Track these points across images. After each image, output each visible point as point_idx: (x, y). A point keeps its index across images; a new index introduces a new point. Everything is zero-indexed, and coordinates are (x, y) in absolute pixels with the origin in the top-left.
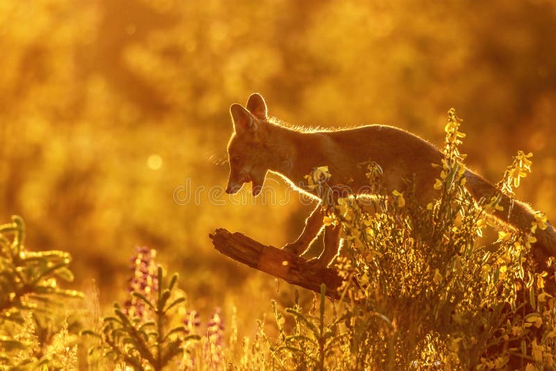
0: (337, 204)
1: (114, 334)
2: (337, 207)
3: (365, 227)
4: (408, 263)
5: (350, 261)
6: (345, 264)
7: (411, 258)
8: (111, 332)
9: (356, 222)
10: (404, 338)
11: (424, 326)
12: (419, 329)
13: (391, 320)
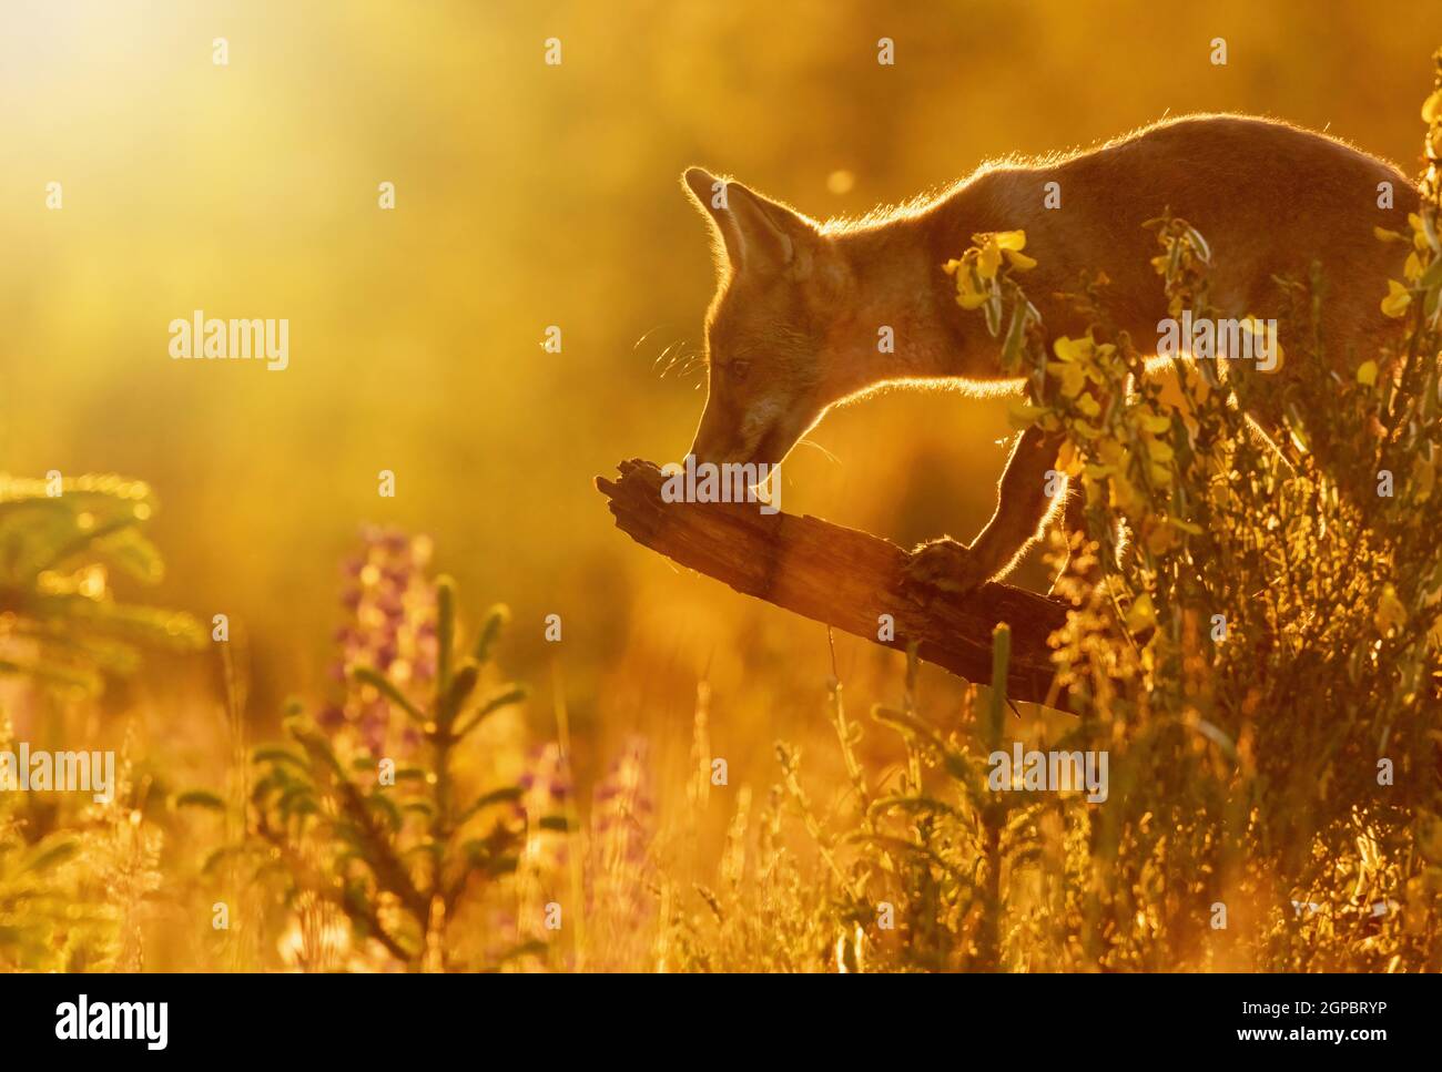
0: (1053, 358)
1: (284, 804)
2: (1053, 367)
3: (1141, 438)
4: (1290, 563)
5: (1094, 545)
6: (1077, 553)
7: (1300, 545)
8: (276, 795)
9: (1118, 419)
10: (1272, 812)
11: (1339, 773)
12: (1323, 787)
13: (1236, 741)
